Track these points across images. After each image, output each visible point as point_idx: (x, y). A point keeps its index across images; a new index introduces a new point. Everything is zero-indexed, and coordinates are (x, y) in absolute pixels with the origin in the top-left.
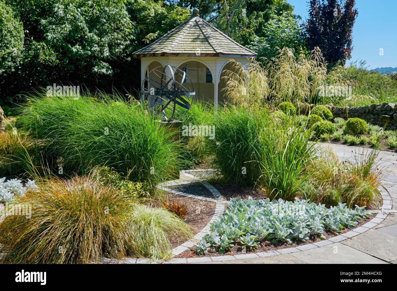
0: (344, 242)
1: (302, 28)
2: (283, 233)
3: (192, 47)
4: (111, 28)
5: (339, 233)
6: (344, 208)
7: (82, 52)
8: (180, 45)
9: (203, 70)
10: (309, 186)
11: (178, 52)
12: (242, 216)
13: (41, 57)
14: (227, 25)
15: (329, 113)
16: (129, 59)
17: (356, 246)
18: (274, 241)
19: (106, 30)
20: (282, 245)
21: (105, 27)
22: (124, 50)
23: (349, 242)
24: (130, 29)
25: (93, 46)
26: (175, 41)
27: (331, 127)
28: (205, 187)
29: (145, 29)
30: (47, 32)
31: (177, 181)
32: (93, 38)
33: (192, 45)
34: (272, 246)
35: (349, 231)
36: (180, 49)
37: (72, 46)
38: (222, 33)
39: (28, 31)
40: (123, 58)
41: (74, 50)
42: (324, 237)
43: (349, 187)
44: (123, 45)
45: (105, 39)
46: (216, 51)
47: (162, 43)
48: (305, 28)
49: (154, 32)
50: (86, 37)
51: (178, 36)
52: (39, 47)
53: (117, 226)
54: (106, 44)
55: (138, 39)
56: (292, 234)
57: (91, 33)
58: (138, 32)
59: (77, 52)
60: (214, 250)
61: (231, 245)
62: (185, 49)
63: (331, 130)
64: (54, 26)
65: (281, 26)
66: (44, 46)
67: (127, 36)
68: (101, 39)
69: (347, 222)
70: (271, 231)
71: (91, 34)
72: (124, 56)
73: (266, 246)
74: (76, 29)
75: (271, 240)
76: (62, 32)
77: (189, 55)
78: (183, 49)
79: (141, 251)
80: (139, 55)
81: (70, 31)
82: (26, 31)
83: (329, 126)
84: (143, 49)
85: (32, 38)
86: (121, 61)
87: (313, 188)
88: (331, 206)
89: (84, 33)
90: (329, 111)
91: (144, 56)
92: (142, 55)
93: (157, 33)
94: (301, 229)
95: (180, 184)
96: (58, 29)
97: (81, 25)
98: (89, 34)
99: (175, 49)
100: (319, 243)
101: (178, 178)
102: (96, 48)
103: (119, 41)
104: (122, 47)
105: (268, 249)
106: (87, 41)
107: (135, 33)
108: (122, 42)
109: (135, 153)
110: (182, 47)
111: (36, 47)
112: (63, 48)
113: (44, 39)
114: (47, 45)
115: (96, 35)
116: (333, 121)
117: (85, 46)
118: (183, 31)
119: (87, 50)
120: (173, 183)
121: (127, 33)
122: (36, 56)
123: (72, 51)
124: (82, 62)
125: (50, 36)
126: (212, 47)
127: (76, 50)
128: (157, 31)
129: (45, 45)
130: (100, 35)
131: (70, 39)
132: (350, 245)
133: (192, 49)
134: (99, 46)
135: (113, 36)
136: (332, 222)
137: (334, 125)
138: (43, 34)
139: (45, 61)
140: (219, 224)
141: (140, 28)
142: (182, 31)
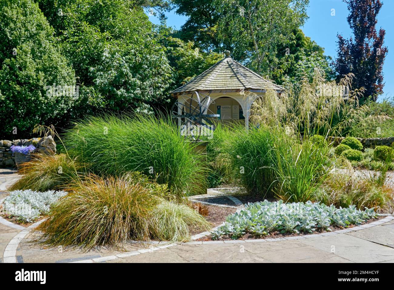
0: (349, 233)
1: (332, 66)
2: (291, 224)
3: (224, 84)
4: (152, 73)
5: (346, 228)
6: (354, 209)
7: (126, 95)
8: (213, 83)
9: (236, 107)
10: (322, 192)
11: (210, 89)
12: (254, 210)
13: (90, 100)
14: (258, 65)
15: (359, 144)
16: (169, 100)
17: (359, 236)
18: (282, 231)
19: (148, 75)
20: (290, 234)
21: (146, 72)
22: (163, 92)
23: (353, 234)
24: (170, 74)
25: (136, 89)
26: (208, 80)
27: (358, 155)
28: (229, 199)
29: (183, 73)
30: (96, 78)
31: (205, 195)
32: (136, 83)
33: (224, 82)
34: (281, 235)
35: (355, 226)
36: (212, 86)
37: (117, 90)
38: (252, 71)
39: (79, 78)
40: (163, 100)
41: (119, 93)
42: (330, 230)
43: (361, 193)
44: (163, 88)
45: (147, 83)
46: (245, 87)
47: (196, 82)
48: (335, 66)
49: (192, 76)
50: (130, 81)
51: (211, 75)
52: (88, 90)
53: (143, 213)
54: (147, 87)
55: (177, 82)
56: (300, 226)
57: (135, 77)
58: (177, 76)
59: (121, 95)
60: (227, 236)
61: (242, 232)
62: (217, 86)
63: (359, 157)
64: (102, 73)
65: (310, 66)
66: (92, 90)
67: (167, 80)
68: (143, 83)
69: (354, 219)
70: (280, 223)
71: (134, 79)
72: (164, 98)
73: (275, 235)
74: (121, 75)
75: (280, 231)
76: (109, 77)
77: (221, 91)
78: (216, 86)
79: (163, 236)
80: (176, 94)
81: (116, 77)
82: (77, 77)
83: (356, 154)
84: (180, 89)
85: (83, 84)
86: (161, 102)
87: (325, 194)
88: (340, 207)
89: (128, 78)
90: (359, 142)
91: (181, 94)
92: (178, 94)
93: (194, 76)
94: (308, 222)
95: (207, 197)
96: (105, 75)
97: (124, 71)
98: (132, 79)
99: (208, 87)
100: (325, 234)
101: (207, 193)
102: (138, 91)
103: (159, 85)
104: (162, 90)
105: (277, 237)
106: (130, 85)
107: (175, 77)
108: (162, 86)
109: (163, 161)
110: (214, 85)
111: (86, 91)
112: (109, 91)
113: (94, 84)
114: (95, 89)
115: (139, 80)
116: (363, 151)
117: (129, 89)
118: (216, 70)
119: (131, 93)
120: (200, 196)
121: (166, 77)
122: (86, 99)
123: (117, 95)
124: (126, 104)
125: (98, 81)
126: (242, 83)
127: (121, 93)
128: (194, 75)
129: (94, 89)
130: (142, 80)
131: (116, 84)
132: (353, 235)
133: (223, 86)
134: (141, 89)
135: (154, 80)
136: (339, 218)
137: (363, 154)
138: (92, 80)
139: (93, 103)
140: (234, 217)
141: (179, 73)
142: (214, 71)
